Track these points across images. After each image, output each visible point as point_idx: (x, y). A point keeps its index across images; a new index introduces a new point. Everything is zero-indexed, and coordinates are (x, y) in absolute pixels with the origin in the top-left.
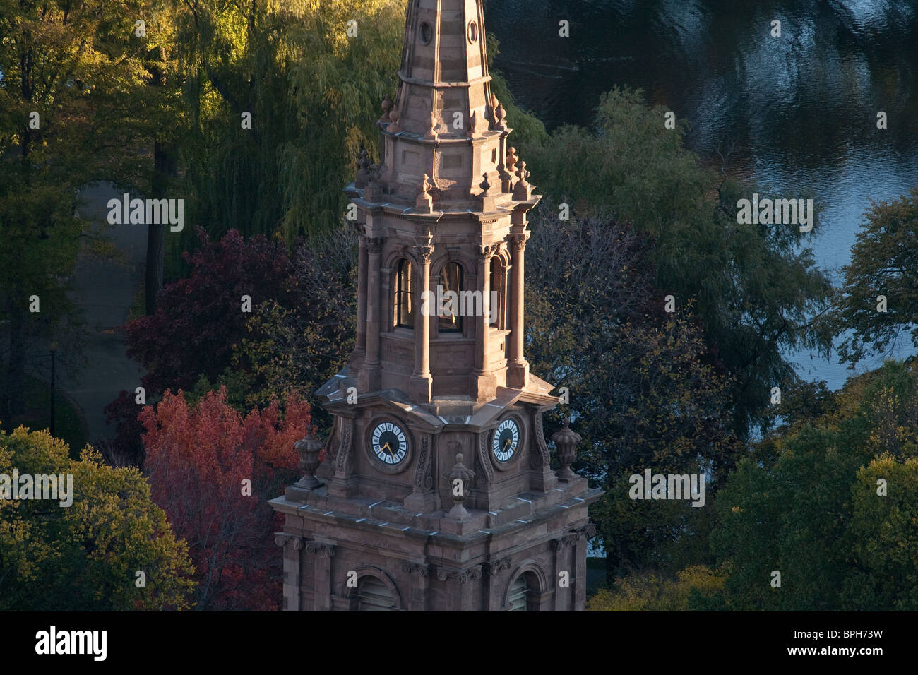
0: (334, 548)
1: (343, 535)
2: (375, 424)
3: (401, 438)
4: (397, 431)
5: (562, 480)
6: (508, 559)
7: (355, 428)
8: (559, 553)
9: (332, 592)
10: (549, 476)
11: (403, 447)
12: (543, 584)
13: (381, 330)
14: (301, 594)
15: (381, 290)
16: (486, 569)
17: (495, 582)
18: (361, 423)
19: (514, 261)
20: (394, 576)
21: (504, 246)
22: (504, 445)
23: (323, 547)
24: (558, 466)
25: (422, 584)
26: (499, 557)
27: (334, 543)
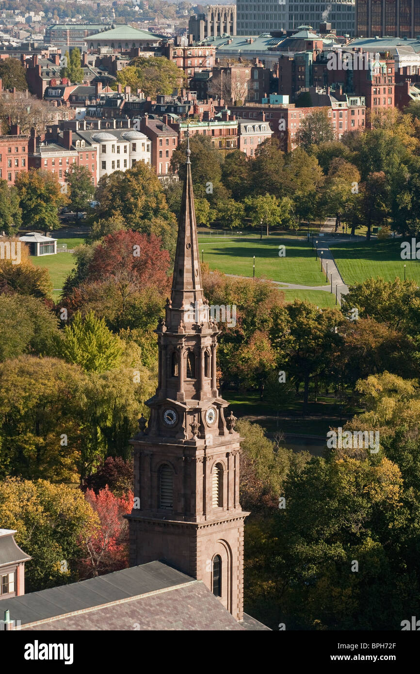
0: (151, 455)
1: (155, 449)
2: (165, 411)
3: (174, 415)
4: (173, 412)
5: (230, 433)
6: (212, 456)
7: (158, 413)
8: (230, 457)
9: (151, 471)
10: (226, 430)
11: (175, 418)
12: (225, 468)
13: (167, 377)
14: (140, 473)
15: (167, 363)
16: (205, 459)
17: (208, 463)
18: (160, 411)
19: (213, 354)
20: (173, 463)
21: (209, 348)
22: (211, 418)
23: (147, 455)
24: (229, 428)
25: (183, 464)
26: (209, 455)
27: (152, 453)
